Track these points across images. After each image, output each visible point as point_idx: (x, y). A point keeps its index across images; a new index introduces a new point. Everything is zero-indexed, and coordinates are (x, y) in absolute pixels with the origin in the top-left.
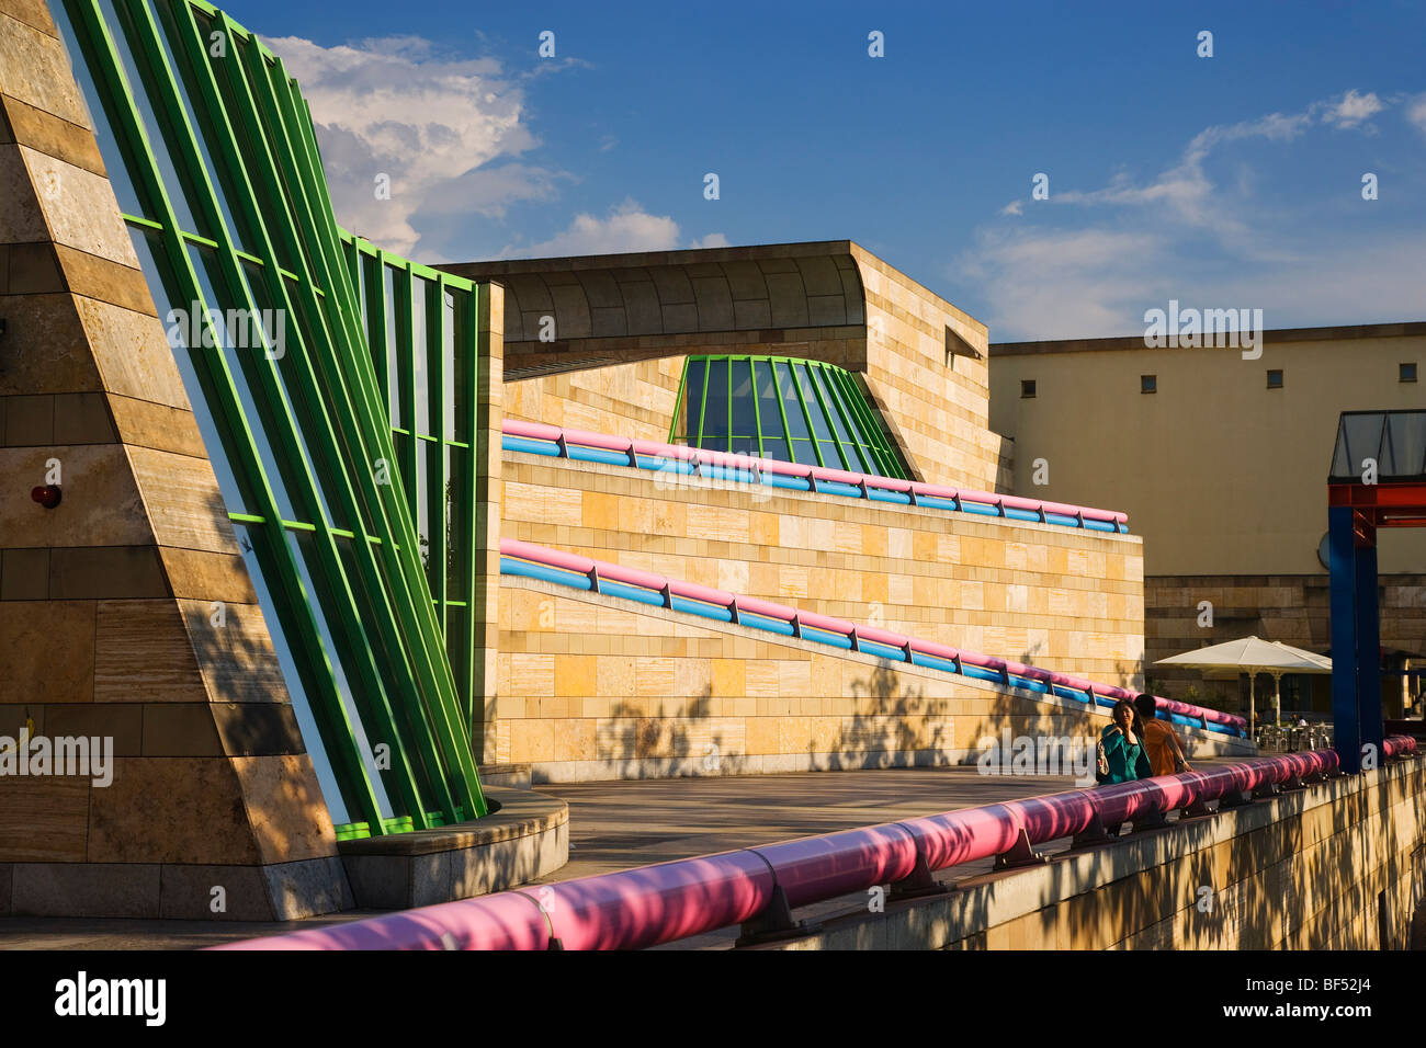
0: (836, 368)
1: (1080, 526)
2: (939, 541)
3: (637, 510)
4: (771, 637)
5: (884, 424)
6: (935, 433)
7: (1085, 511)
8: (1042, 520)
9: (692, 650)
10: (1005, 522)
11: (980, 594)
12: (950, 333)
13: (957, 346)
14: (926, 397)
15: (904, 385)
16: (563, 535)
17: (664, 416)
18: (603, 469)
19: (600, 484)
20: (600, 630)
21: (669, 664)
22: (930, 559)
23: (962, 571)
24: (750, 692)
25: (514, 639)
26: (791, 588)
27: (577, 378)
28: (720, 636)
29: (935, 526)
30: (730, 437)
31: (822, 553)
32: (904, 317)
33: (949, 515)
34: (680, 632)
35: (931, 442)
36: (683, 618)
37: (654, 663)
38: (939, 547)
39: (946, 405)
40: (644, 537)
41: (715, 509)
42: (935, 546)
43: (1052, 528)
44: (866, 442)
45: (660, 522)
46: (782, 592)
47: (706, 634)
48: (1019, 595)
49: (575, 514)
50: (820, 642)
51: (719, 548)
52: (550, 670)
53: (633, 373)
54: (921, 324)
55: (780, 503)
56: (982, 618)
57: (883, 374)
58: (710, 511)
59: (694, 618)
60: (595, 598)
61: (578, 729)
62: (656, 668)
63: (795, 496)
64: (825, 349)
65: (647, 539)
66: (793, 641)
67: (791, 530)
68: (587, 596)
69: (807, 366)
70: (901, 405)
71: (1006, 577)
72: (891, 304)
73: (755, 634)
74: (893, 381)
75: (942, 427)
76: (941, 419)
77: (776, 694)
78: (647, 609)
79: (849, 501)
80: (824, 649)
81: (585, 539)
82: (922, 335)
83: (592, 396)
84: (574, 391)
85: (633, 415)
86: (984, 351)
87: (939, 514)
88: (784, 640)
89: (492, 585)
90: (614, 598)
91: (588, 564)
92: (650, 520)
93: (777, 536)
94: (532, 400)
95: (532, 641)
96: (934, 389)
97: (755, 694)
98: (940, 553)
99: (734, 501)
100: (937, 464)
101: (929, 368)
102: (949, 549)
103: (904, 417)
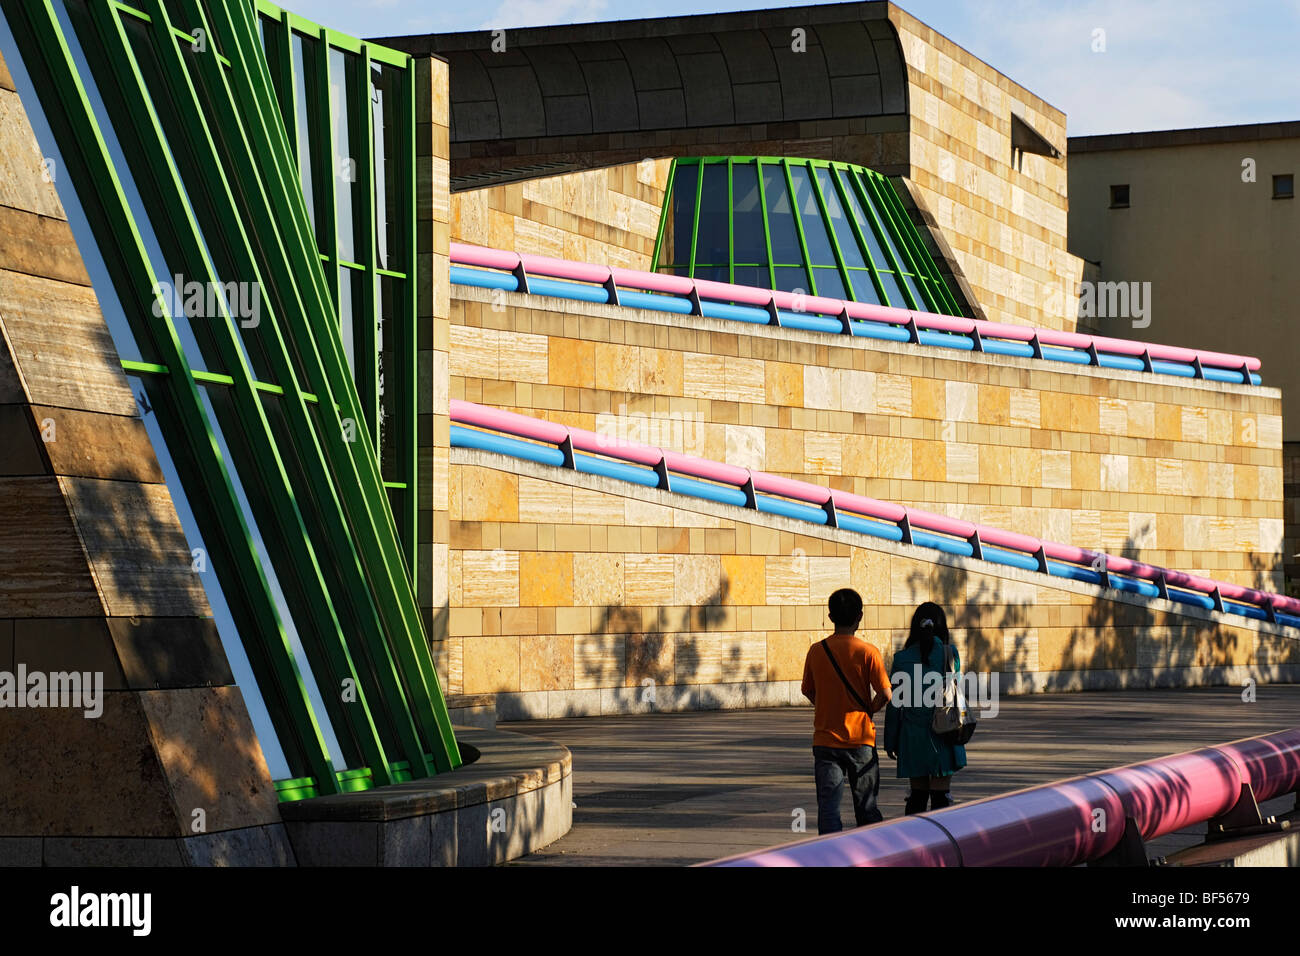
0: (869, 172)
1: (1198, 375)
2: (1012, 398)
3: (620, 362)
4: (798, 527)
5: (933, 244)
6: (997, 256)
7: (1204, 356)
8: (1147, 369)
9: (697, 543)
10: (1098, 373)
11: (1066, 468)
12: (1017, 123)
13: (1026, 139)
14: (985, 208)
15: (957, 193)
16: (524, 396)
17: (646, 239)
18: (574, 308)
19: (571, 328)
20: (577, 519)
21: (668, 563)
22: (1001, 421)
23: (1042, 437)
24: (773, 599)
25: (467, 531)
26: (820, 462)
27: (532, 190)
28: (731, 525)
29: (1007, 379)
30: (732, 265)
31: (859, 416)
32: (958, 102)
33: (1024, 363)
34: (681, 521)
35: (993, 268)
36: (685, 502)
37: (648, 561)
38: (1012, 406)
39: (1012, 219)
40: (628, 397)
41: (721, 358)
42: (1006, 404)
43: (1161, 380)
44: (910, 269)
45: (650, 377)
46: (808, 468)
47: (715, 523)
48: (1118, 467)
49: (539, 367)
50: (862, 533)
51: (724, 410)
52: (513, 573)
53: (604, 181)
54: (980, 112)
55: (805, 351)
56: (1070, 498)
57: (931, 180)
58: (714, 362)
59: (698, 502)
60: (570, 477)
61: (550, 650)
62: (649, 568)
63: (824, 341)
64: (854, 147)
65: (633, 399)
66: (827, 532)
67: (819, 386)
68: (558, 475)
69: (831, 169)
70: (953, 221)
71: (1099, 445)
72: (941, 86)
73: (777, 522)
74: (941, 188)
75: (1006, 249)
76: (1006, 239)
77: (805, 601)
78: (638, 491)
79: (894, 347)
80: (867, 541)
81: (554, 400)
82: (981, 127)
83: (551, 213)
84: (528, 207)
85: (605, 236)
86: (1063, 149)
87: (1012, 363)
88: (815, 531)
89: (440, 459)
90: (594, 477)
91: (560, 431)
92: (636, 374)
93: (801, 394)
94: (475, 219)
95: (489, 533)
96: (996, 199)
97: (779, 601)
98: (1013, 414)
99: (744, 348)
100: (1001, 298)
101: (990, 170)
102: (1026, 408)
103: (958, 236)
